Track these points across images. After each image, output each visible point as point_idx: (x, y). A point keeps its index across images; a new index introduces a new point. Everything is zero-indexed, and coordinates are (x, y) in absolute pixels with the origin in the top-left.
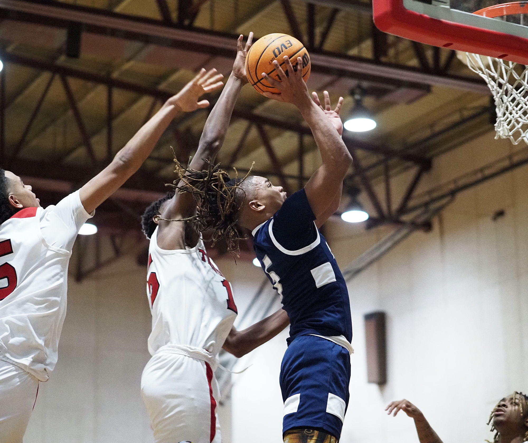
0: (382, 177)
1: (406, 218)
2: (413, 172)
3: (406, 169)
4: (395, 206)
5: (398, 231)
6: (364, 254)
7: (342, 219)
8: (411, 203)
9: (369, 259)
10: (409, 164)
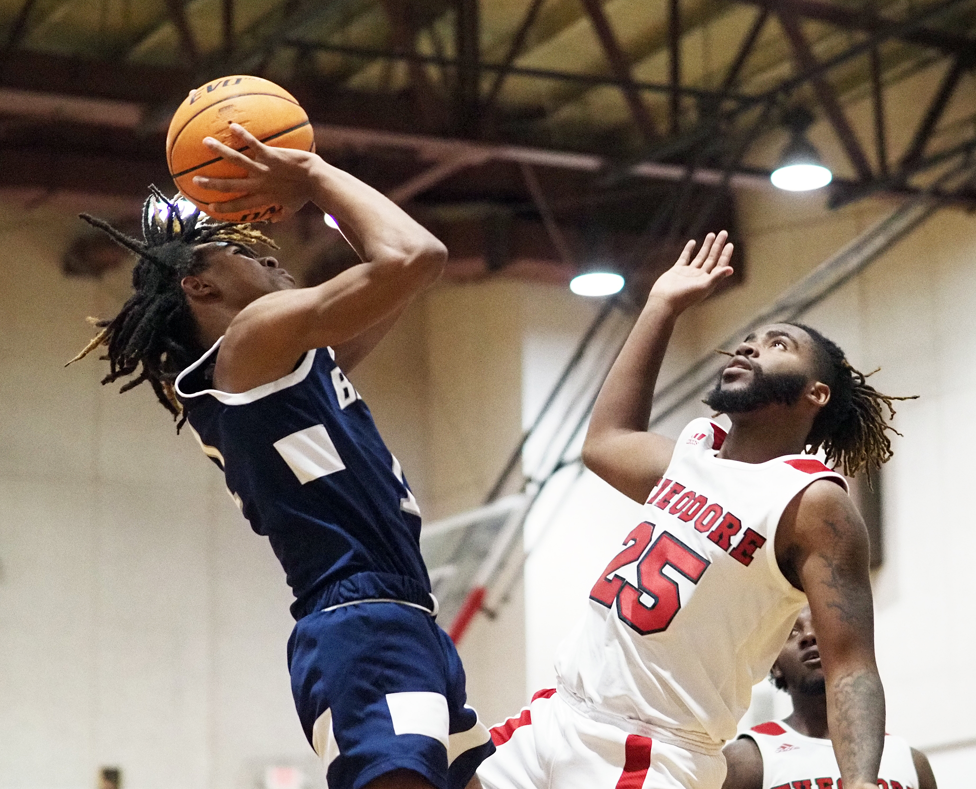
0: (867, 86)
1: (922, 180)
2: (937, 73)
3: (924, 64)
4: (896, 152)
5: (902, 211)
6: (823, 266)
7: (771, 182)
8: (935, 145)
9: (832, 277)
10: (931, 53)
